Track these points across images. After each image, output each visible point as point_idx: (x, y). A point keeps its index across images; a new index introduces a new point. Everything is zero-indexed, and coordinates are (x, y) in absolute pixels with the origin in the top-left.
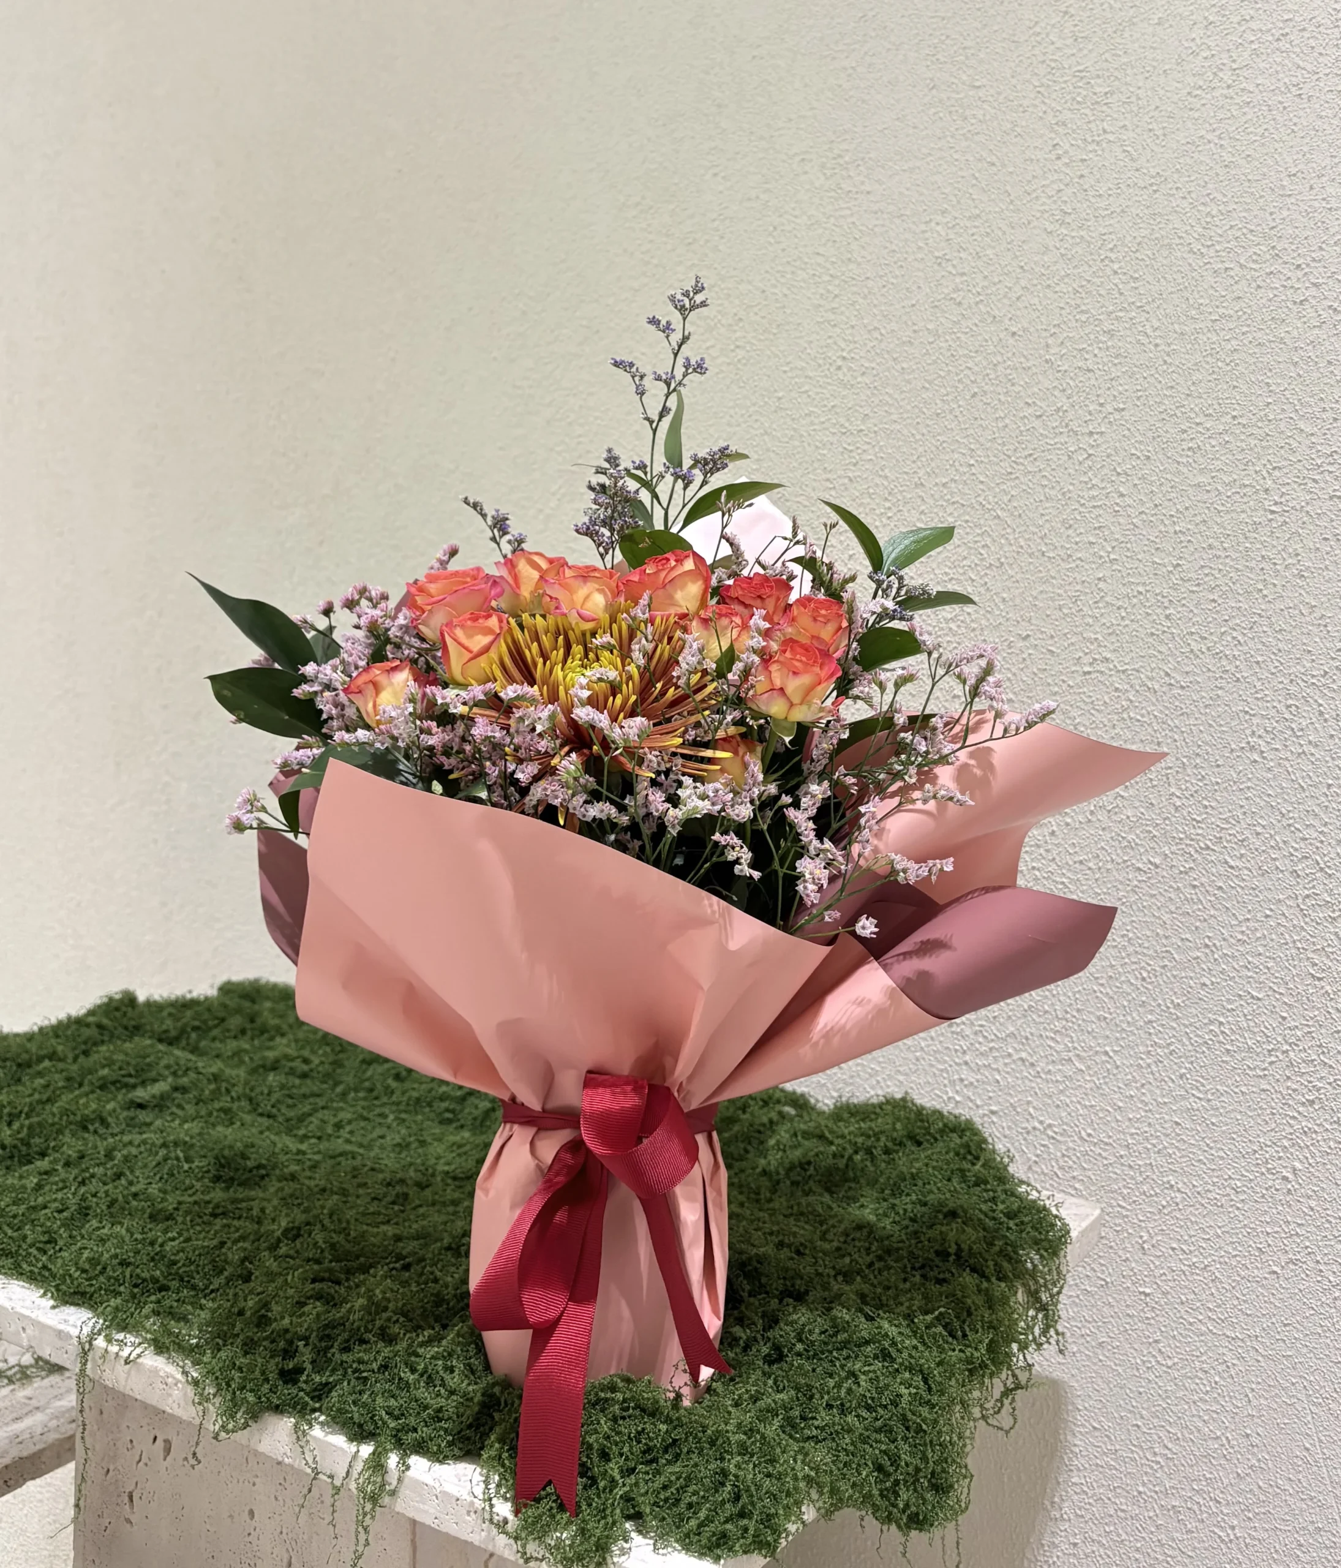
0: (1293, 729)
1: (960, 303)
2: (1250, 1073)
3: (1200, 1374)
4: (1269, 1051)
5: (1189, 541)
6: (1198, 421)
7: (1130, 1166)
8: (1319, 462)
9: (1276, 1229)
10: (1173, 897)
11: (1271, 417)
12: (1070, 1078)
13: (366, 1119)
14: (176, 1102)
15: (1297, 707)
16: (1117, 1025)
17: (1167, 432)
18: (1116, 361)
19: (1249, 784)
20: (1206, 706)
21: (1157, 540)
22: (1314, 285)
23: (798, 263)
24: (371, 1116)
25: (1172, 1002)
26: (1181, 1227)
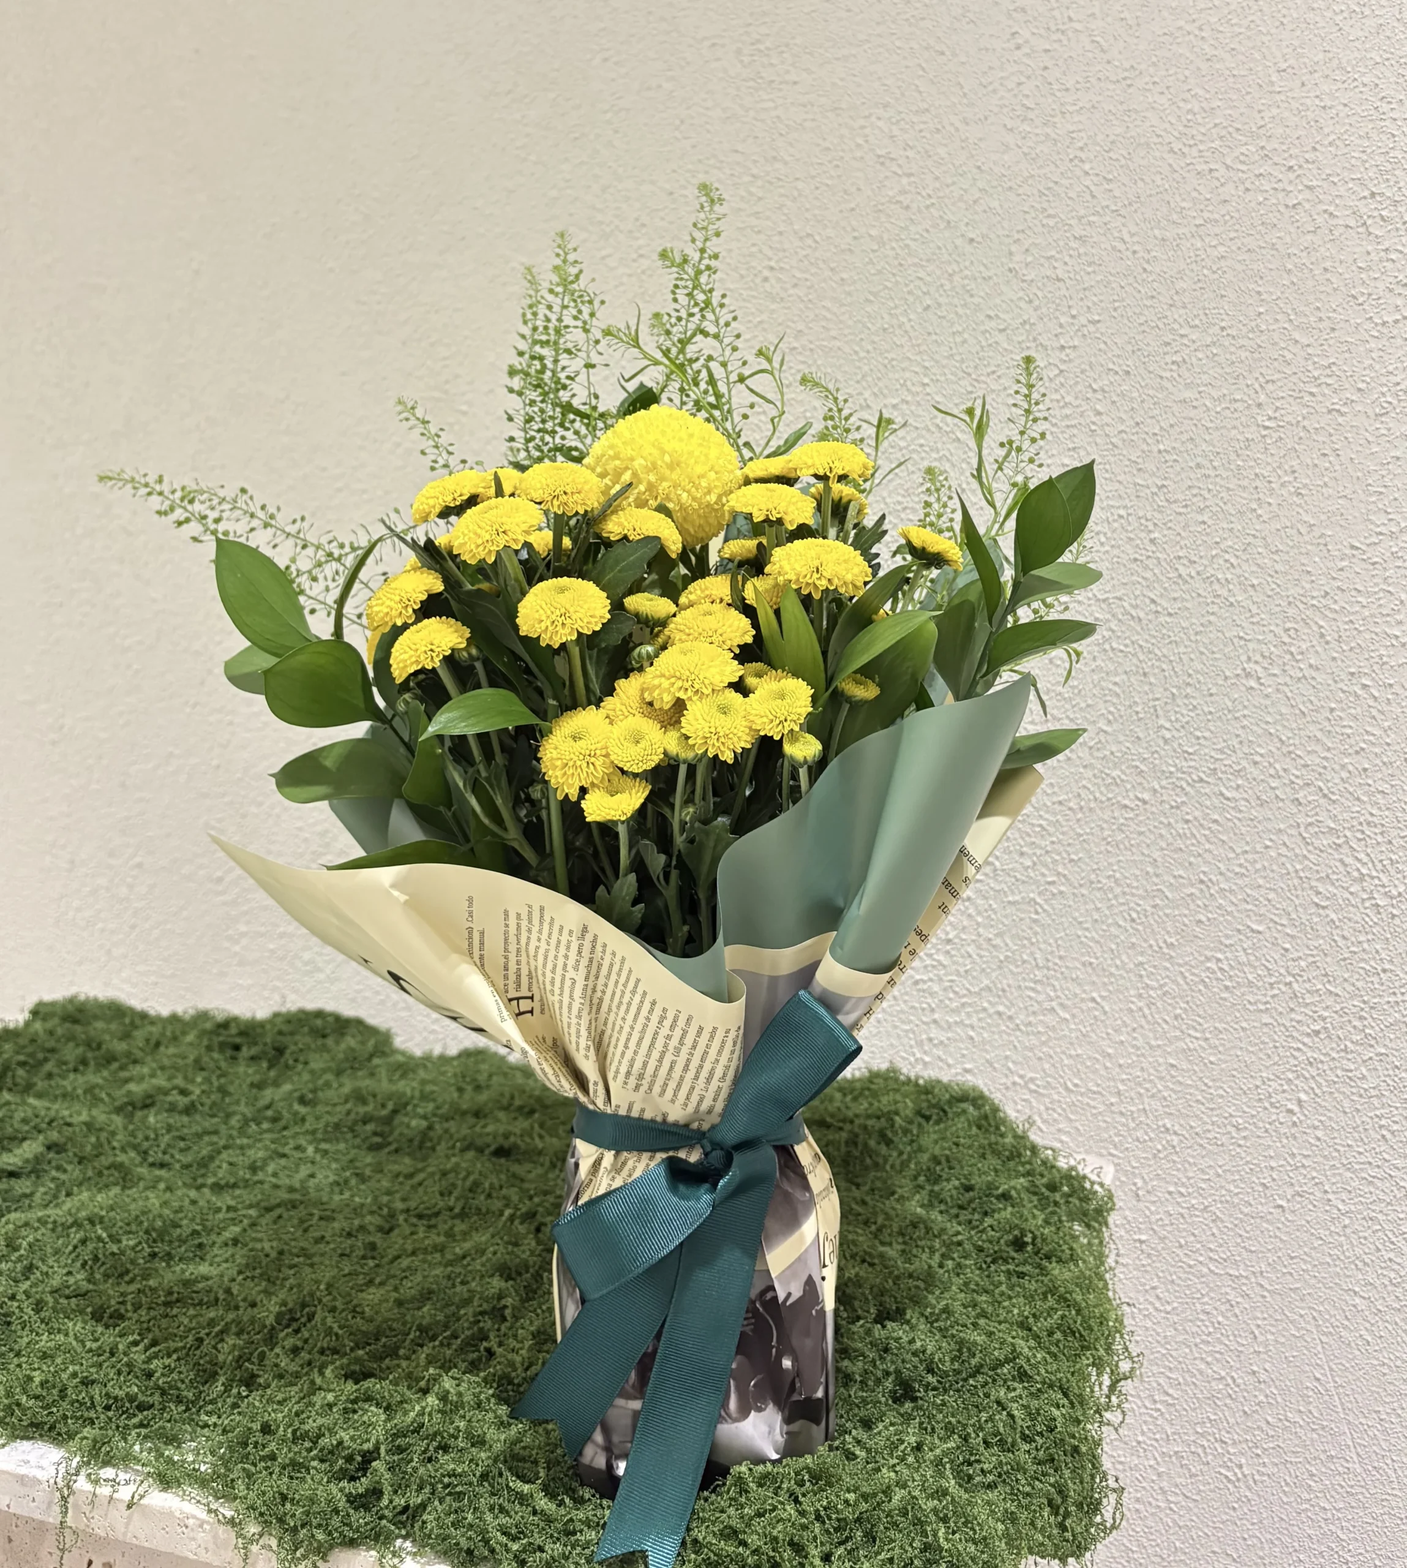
0: (1292, 654)
1: (907, 208)
2: (1251, 1008)
3: (1202, 1317)
4: (1271, 984)
5: (1175, 461)
6: (1182, 332)
7: (1122, 1113)
8: (1316, 374)
9: (1282, 1162)
10: (1163, 832)
11: (1264, 327)
12: (1053, 1029)
13: (284, 1156)
14: (54, 1164)
15: (1296, 630)
16: (1104, 970)
17: (1148, 345)
18: (1090, 269)
19: (1246, 712)
20: (1197, 634)
21: (1140, 460)
22: (1308, 187)
23: (712, 161)
24: (287, 1150)
25: (1165, 942)
26: (1178, 1170)
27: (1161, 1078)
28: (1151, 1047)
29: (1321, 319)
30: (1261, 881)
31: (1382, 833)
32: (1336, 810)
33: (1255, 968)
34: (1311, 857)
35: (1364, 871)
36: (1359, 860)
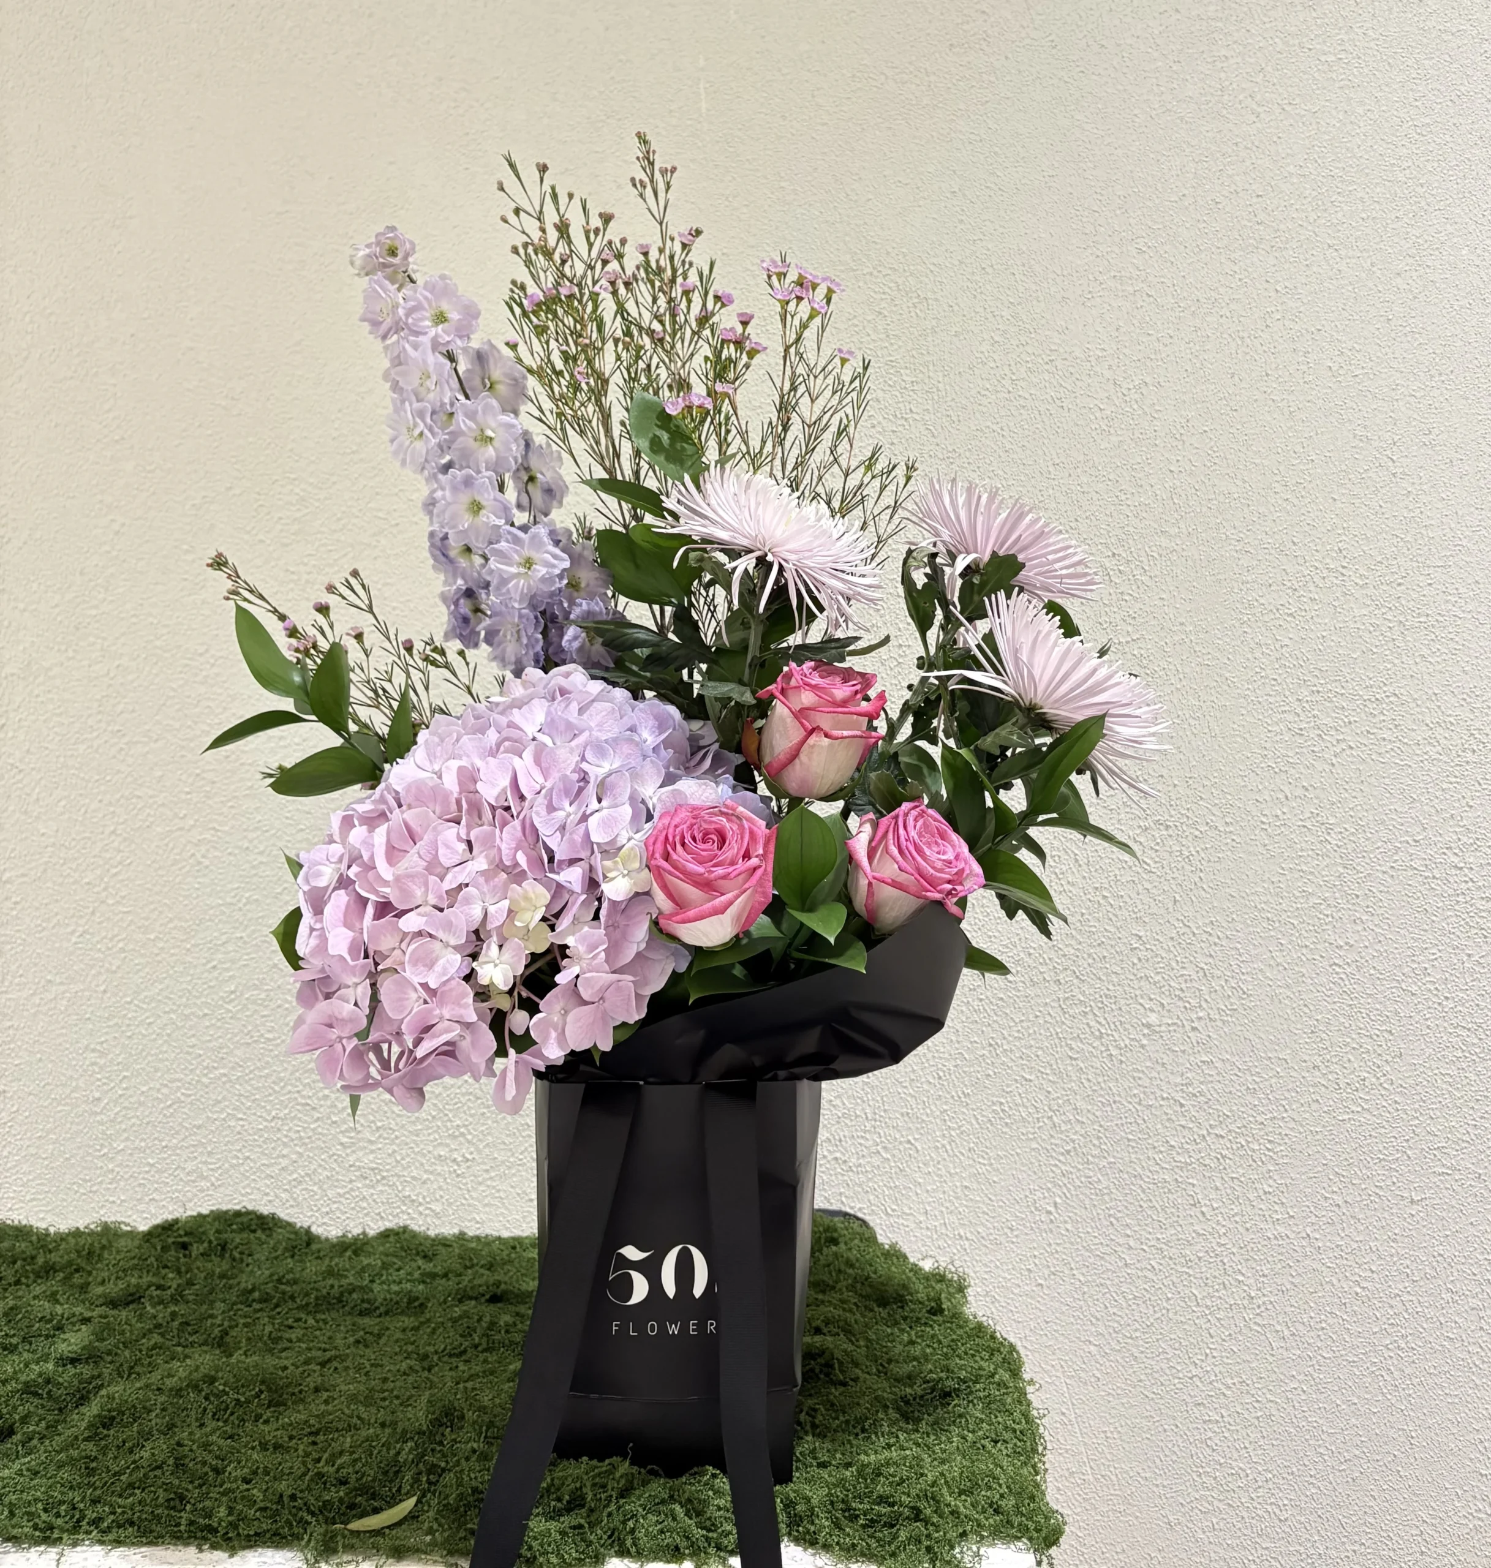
2: (1024, 1138)
4: (1038, 1118)
9: (1042, 1251)
12: (878, 1167)
16: (917, 1117)
27: (957, 1198)
30: (1032, 1043)
31: (1115, 1003)
32: (1085, 987)
34: (1067, 1022)
36: (1100, 1023)
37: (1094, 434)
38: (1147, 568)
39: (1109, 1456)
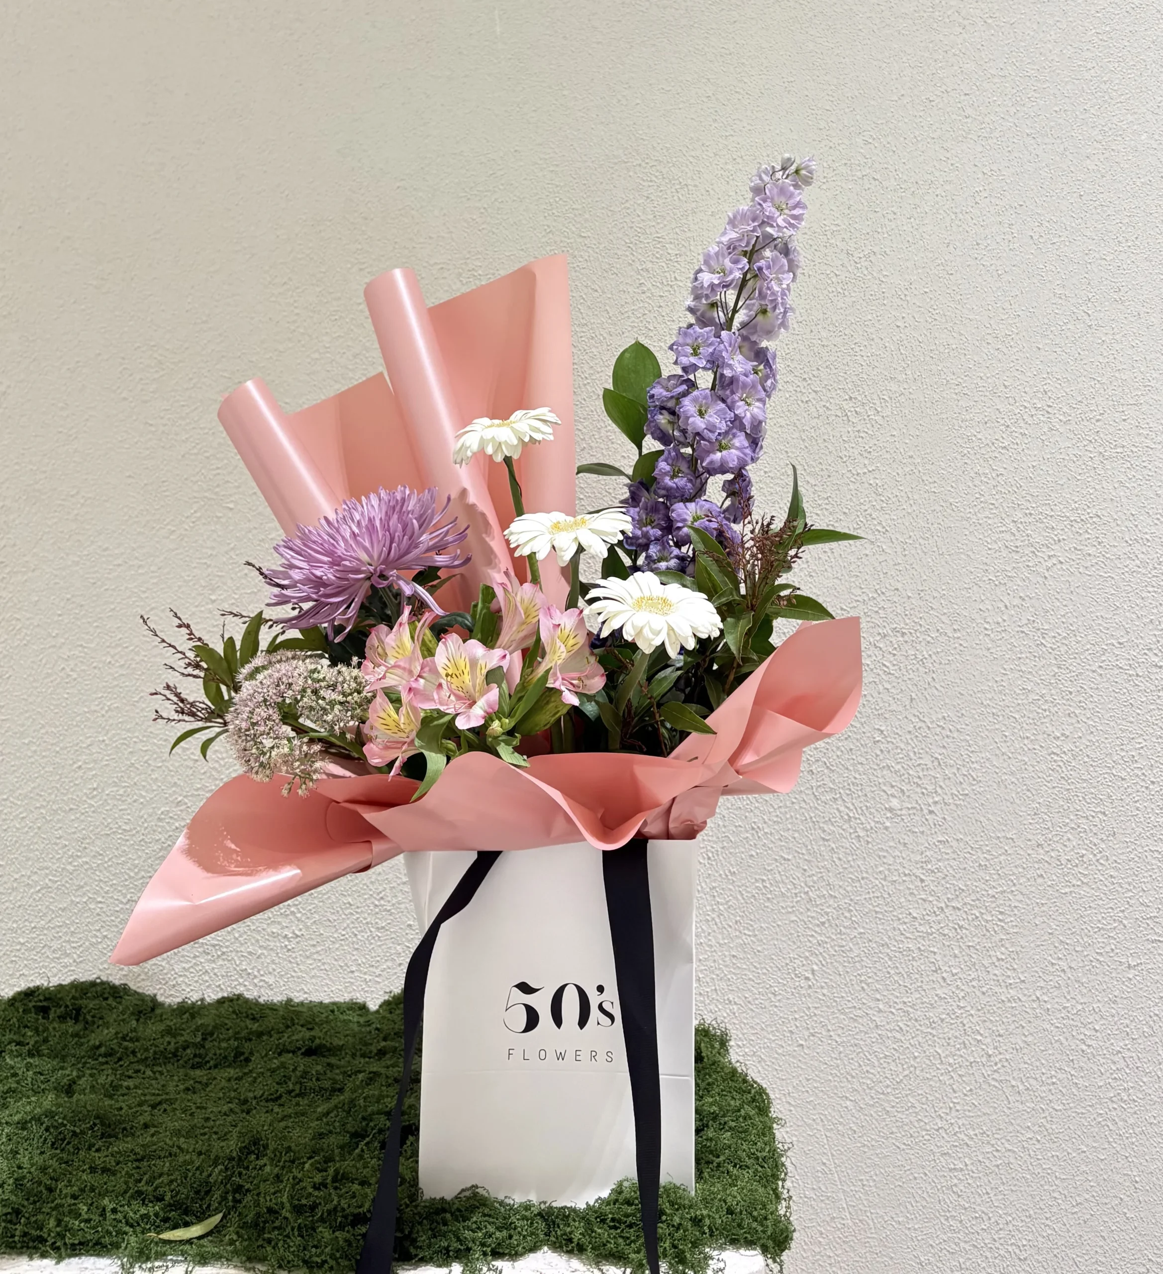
28: (720, 945)
29: (822, 470)
30: (790, 826)
31: (861, 790)
32: (834, 776)
33: (786, 884)
34: (820, 808)
35: (851, 815)
36: (848, 808)
37: (831, 295)
38: (879, 409)
39: (865, 1202)
